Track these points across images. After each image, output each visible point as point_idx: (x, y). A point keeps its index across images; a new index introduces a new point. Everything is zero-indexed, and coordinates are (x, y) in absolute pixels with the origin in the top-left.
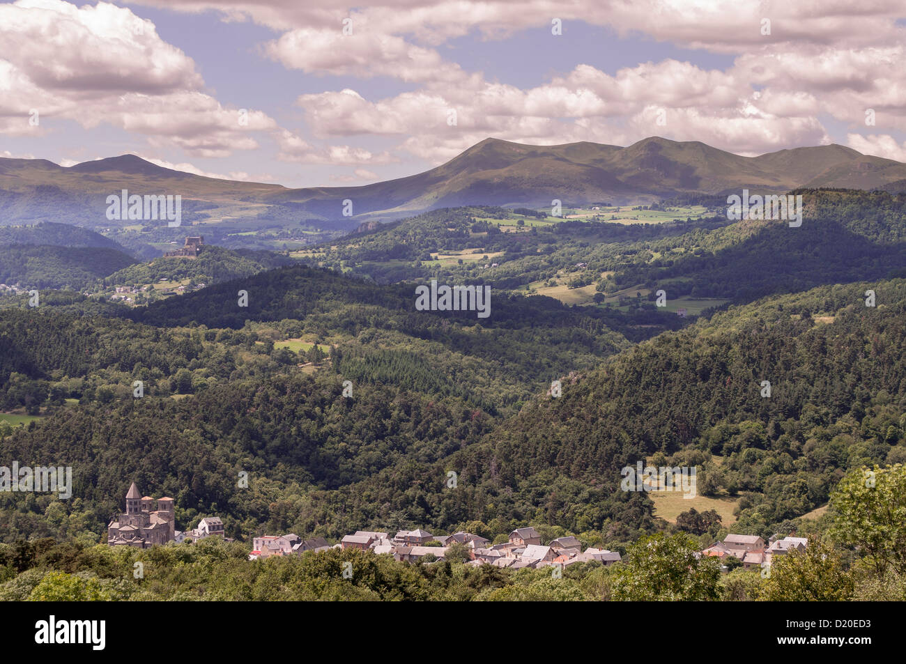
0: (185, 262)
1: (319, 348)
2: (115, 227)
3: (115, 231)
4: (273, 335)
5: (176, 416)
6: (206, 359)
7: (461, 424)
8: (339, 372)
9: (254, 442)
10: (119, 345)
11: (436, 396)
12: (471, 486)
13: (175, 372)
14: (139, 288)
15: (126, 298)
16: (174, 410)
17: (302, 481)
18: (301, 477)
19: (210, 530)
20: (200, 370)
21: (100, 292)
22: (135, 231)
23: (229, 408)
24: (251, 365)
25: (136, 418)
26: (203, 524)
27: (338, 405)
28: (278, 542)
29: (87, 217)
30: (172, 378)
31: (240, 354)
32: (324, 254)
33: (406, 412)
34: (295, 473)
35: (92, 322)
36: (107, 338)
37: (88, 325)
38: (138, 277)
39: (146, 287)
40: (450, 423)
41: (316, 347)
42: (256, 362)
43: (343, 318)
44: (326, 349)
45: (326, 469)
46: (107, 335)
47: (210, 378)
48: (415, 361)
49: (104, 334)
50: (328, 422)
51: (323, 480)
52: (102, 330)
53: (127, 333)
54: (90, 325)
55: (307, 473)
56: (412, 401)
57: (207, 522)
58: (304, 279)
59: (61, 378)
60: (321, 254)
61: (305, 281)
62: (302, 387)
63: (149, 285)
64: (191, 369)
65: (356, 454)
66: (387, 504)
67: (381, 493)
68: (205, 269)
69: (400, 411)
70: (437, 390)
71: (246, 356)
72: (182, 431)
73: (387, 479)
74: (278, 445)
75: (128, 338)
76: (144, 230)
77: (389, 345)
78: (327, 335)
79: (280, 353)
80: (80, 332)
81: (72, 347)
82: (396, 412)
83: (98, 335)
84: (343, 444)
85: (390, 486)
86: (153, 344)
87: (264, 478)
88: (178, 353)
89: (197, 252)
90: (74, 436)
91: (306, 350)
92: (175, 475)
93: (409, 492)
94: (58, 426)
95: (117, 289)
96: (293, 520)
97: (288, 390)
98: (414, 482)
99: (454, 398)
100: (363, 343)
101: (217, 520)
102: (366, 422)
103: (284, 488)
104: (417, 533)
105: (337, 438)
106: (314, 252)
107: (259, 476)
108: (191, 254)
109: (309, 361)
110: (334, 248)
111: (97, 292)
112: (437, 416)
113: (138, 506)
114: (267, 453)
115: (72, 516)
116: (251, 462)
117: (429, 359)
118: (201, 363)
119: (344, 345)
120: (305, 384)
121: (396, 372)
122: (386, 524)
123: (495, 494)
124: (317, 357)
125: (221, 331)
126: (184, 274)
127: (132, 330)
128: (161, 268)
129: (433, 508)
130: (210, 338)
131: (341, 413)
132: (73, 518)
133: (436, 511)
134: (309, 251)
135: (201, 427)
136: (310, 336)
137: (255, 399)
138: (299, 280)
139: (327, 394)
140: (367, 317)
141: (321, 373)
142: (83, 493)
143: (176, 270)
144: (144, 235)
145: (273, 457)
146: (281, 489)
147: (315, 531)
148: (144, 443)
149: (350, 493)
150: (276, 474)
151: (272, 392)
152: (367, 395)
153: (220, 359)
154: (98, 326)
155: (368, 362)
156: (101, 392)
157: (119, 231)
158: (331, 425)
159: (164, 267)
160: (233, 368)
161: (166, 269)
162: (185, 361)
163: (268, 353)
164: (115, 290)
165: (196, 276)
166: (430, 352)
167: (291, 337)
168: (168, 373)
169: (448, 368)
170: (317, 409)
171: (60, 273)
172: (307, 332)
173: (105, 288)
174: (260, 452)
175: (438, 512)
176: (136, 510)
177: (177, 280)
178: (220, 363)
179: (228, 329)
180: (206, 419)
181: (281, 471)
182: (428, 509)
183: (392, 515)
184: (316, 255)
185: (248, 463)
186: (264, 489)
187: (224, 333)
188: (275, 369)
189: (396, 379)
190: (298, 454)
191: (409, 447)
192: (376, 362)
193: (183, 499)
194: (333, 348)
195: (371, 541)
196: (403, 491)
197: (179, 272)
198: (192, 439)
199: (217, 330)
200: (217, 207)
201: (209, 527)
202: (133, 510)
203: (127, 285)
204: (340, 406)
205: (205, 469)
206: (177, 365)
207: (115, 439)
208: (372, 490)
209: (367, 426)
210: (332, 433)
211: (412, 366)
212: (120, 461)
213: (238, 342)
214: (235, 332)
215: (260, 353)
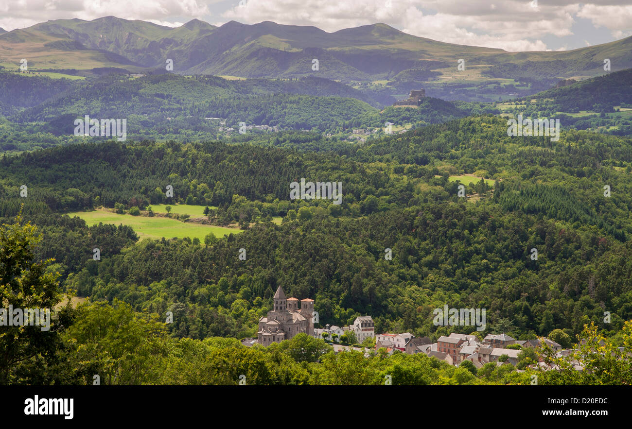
0: (408, 110)
1: (485, 182)
2: (365, 82)
3: (366, 84)
4: (450, 170)
5: (347, 233)
6: (390, 188)
7: (588, 248)
8: (497, 202)
9: (410, 257)
10: (322, 176)
11: (575, 224)
12: (572, 300)
13: (364, 198)
14: (371, 130)
15: (360, 138)
16: (346, 228)
17: (448, 290)
18: (447, 287)
19: (362, 326)
20: (384, 197)
21: (341, 133)
22: (381, 85)
23: (393, 228)
24: (427, 194)
25: (314, 234)
26: (358, 322)
27: (484, 229)
28: (395, 339)
29: (345, 73)
30: (362, 203)
31: (419, 185)
32: (525, 106)
33: (541, 237)
34: (443, 283)
35: (302, 157)
36: (313, 169)
37: (298, 158)
38: (372, 122)
39: (377, 129)
40: (578, 248)
41: (482, 180)
42: (430, 192)
43: (515, 158)
44: (491, 183)
45: (469, 281)
46: (313, 167)
47: (392, 204)
48: (564, 194)
49: (311, 166)
50: (475, 243)
51: (466, 289)
52: (310, 163)
53: (329, 166)
54: (300, 158)
55: (452, 283)
56: (547, 227)
57: (360, 320)
58: (488, 125)
59: (273, 200)
60: (523, 106)
61: (489, 127)
62: (455, 213)
63: (379, 129)
64: (378, 196)
65: (496, 269)
66: (498, 312)
67: (493, 302)
68: (424, 117)
69: (537, 235)
70: (577, 219)
71: (424, 187)
72: (350, 246)
73: (500, 291)
74: (430, 259)
75: (330, 170)
76: (388, 84)
77: (545, 181)
78: (496, 171)
79: (452, 185)
80: (291, 164)
81: (285, 175)
82: (533, 236)
83: (306, 167)
84: (485, 261)
85: (501, 297)
86: (349, 175)
87: (416, 287)
88: (368, 183)
89: (419, 102)
90: (261, 246)
91: (475, 183)
92: (339, 281)
93: (517, 303)
94: (250, 238)
95: (354, 131)
96: (422, 321)
97: (443, 216)
98: (522, 294)
99: (590, 226)
100: (525, 179)
101: (368, 318)
102: (506, 243)
103: (432, 295)
104: (502, 337)
105: (481, 256)
106: (517, 104)
107: (411, 285)
108: (413, 104)
109: (477, 192)
110: (534, 101)
111: (338, 132)
112: (568, 241)
113: (283, 305)
114: (420, 266)
115: (250, 311)
116: (406, 273)
117: (577, 193)
118: (386, 191)
119: (507, 180)
120: (458, 211)
121: (543, 204)
122: (495, 328)
123: (591, 307)
124: (482, 189)
125: (409, 166)
126: (408, 119)
127: (333, 164)
128: (389, 115)
129: (536, 317)
130: (399, 171)
131: (486, 236)
132: (251, 313)
133: (539, 319)
134: (513, 103)
135: (367, 242)
136: (482, 172)
137: (416, 221)
138: (485, 126)
139: (475, 220)
140: (534, 158)
141: (483, 202)
142: (263, 293)
143: (401, 117)
144: (388, 88)
145: (425, 269)
146: (428, 295)
147: (437, 331)
148: (316, 254)
149: (469, 301)
150: (427, 284)
151: (430, 216)
152: (510, 222)
153: (402, 188)
154: (307, 159)
155: (522, 194)
156: (302, 212)
157: (369, 85)
158: (476, 245)
159: (392, 114)
160: (411, 196)
161: (393, 116)
162: (374, 189)
163: (443, 185)
164: (352, 132)
165: (417, 122)
166: (580, 188)
167: (466, 172)
168: (359, 199)
169: (593, 201)
170: (466, 232)
171: (312, 117)
172: (480, 169)
173: (344, 130)
174: (414, 265)
175: (541, 320)
176: (281, 308)
177: (401, 124)
178: (401, 191)
179: (414, 165)
180: (372, 237)
181: (431, 281)
182: (531, 317)
183: (499, 321)
184: (518, 106)
185: (402, 273)
186: (413, 295)
187: (410, 168)
188: (447, 198)
189: (543, 208)
190: (445, 268)
191: (542, 265)
192: (529, 195)
193: (344, 301)
194: (497, 182)
195: (461, 342)
196: (513, 302)
197: (404, 119)
198: (358, 252)
199: (405, 165)
200: (449, 66)
201: (362, 324)
202: (279, 308)
203: (362, 128)
204: (486, 230)
205: (364, 277)
206: (367, 193)
207: (293, 250)
208: (486, 299)
209: (507, 247)
210: (477, 252)
211: (558, 199)
212: (295, 268)
213: (420, 175)
214: (420, 167)
215: (436, 184)
